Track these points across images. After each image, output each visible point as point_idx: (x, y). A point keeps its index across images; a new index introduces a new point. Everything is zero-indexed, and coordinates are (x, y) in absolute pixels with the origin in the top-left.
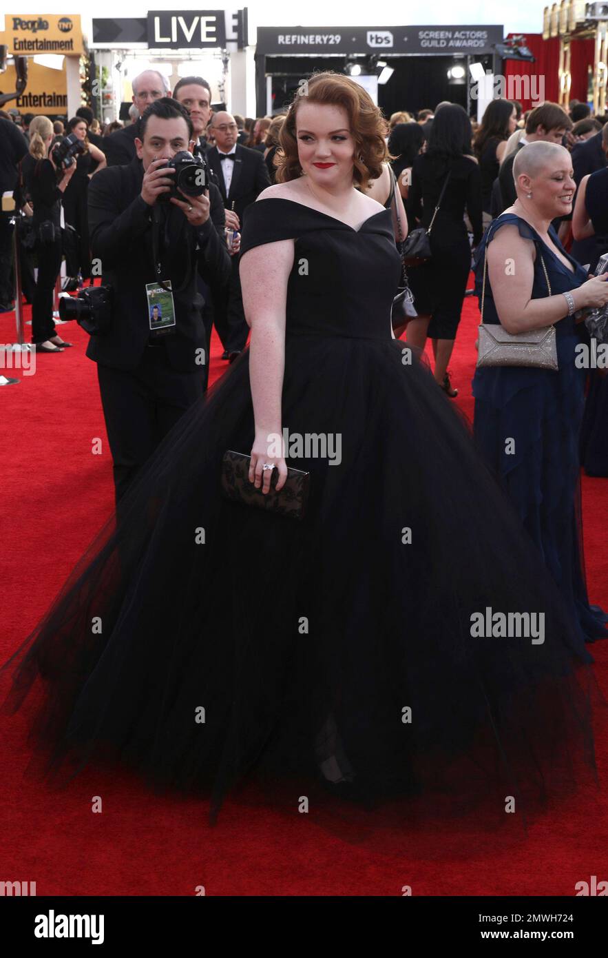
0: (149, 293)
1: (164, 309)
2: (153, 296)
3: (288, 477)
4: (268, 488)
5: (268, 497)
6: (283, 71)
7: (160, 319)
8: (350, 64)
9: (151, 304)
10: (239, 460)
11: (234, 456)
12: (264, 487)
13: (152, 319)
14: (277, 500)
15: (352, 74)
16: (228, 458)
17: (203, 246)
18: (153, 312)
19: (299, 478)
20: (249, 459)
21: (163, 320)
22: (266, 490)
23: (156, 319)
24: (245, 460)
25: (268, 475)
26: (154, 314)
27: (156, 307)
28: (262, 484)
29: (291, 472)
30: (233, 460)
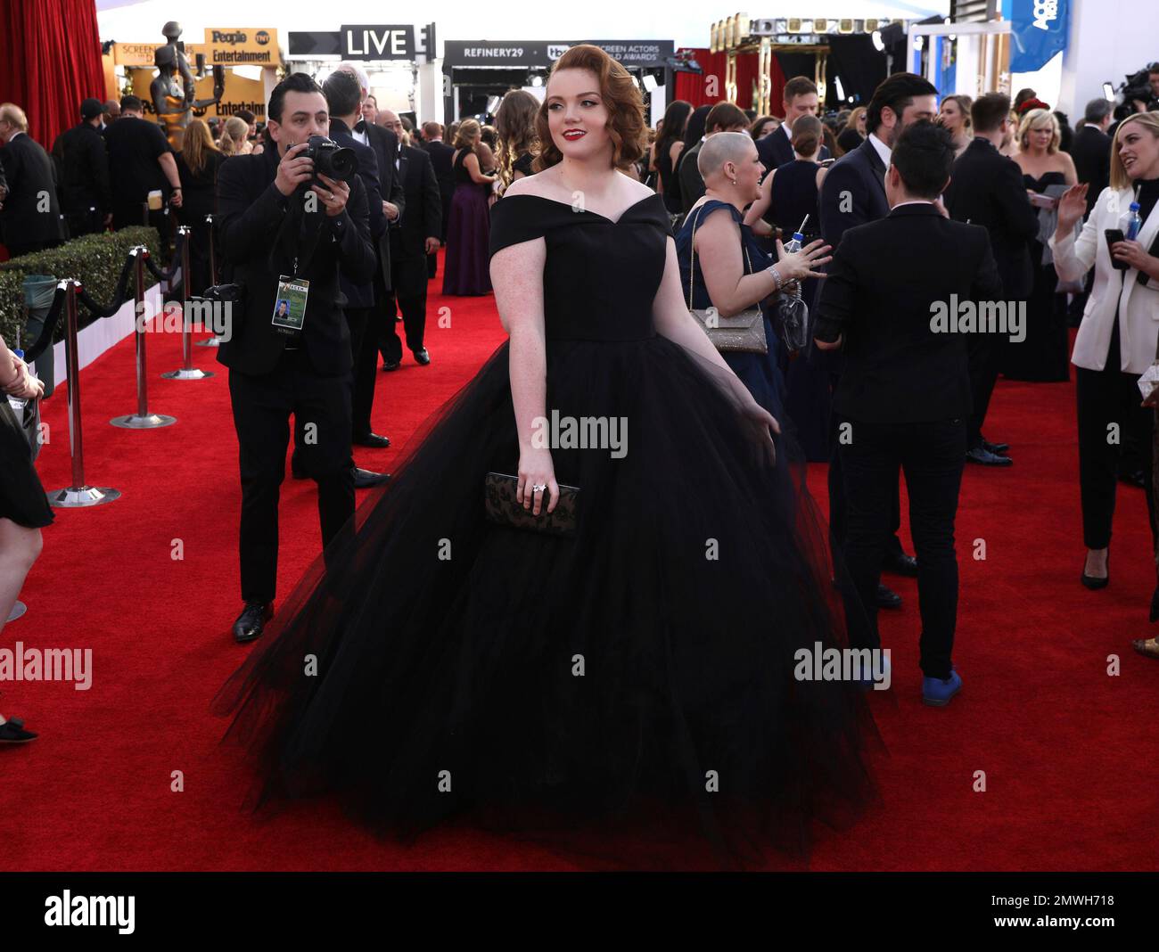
0: (281, 284)
1: (293, 308)
2: (285, 290)
3: (560, 496)
4: (539, 509)
5: (539, 519)
6: (469, 82)
7: (285, 316)
8: (532, 76)
9: (280, 297)
10: (502, 483)
11: (497, 478)
12: (535, 508)
13: (277, 314)
14: (551, 520)
15: (534, 84)
16: (491, 481)
17: (340, 236)
18: (280, 307)
19: (572, 496)
20: (517, 481)
21: (289, 319)
22: (536, 511)
23: (281, 315)
24: (509, 482)
25: (538, 496)
26: (280, 308)
27: (285, 302)
28: (532, 505)
29: (563, 491)
30: (496, 482)
